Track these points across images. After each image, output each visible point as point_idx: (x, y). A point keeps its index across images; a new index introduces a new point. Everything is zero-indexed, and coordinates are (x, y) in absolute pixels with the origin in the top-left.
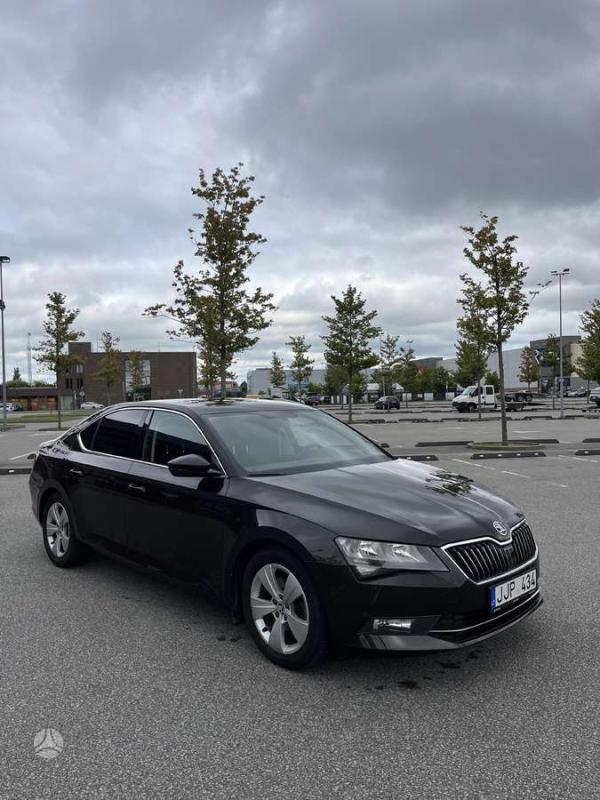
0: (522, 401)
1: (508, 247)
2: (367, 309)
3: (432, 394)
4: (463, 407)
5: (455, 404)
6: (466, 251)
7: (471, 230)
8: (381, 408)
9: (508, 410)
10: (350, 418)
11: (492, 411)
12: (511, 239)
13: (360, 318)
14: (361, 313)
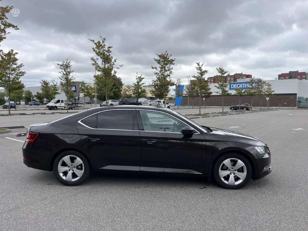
0: (74, 105)
1: (109, 50)
2: (18, 63)
3: (24, 102)
4: (51, 108)
5: (48, 107)
6: (93, 49)
7: (93, 41)
8: (7, 108)
9: (69, 109)
10: (10, 112)
11: (62, 109)
12: (110, 47)
13: (14, 66)
14: (15, 64)
